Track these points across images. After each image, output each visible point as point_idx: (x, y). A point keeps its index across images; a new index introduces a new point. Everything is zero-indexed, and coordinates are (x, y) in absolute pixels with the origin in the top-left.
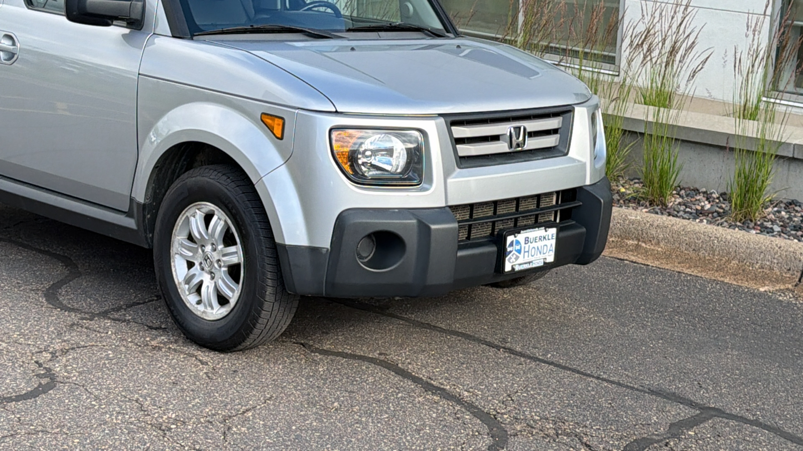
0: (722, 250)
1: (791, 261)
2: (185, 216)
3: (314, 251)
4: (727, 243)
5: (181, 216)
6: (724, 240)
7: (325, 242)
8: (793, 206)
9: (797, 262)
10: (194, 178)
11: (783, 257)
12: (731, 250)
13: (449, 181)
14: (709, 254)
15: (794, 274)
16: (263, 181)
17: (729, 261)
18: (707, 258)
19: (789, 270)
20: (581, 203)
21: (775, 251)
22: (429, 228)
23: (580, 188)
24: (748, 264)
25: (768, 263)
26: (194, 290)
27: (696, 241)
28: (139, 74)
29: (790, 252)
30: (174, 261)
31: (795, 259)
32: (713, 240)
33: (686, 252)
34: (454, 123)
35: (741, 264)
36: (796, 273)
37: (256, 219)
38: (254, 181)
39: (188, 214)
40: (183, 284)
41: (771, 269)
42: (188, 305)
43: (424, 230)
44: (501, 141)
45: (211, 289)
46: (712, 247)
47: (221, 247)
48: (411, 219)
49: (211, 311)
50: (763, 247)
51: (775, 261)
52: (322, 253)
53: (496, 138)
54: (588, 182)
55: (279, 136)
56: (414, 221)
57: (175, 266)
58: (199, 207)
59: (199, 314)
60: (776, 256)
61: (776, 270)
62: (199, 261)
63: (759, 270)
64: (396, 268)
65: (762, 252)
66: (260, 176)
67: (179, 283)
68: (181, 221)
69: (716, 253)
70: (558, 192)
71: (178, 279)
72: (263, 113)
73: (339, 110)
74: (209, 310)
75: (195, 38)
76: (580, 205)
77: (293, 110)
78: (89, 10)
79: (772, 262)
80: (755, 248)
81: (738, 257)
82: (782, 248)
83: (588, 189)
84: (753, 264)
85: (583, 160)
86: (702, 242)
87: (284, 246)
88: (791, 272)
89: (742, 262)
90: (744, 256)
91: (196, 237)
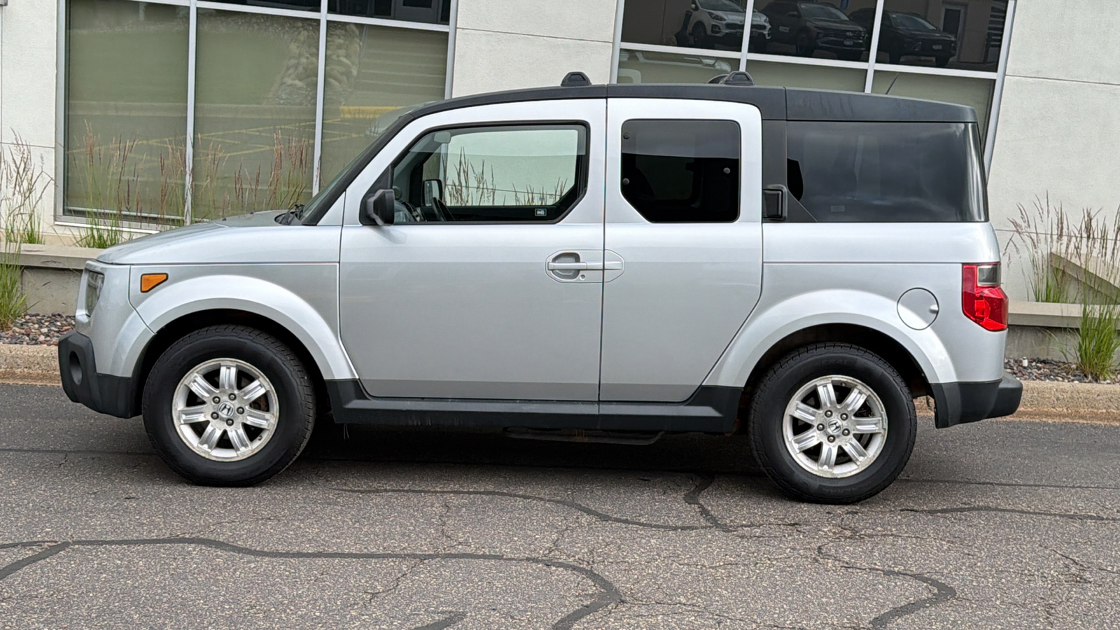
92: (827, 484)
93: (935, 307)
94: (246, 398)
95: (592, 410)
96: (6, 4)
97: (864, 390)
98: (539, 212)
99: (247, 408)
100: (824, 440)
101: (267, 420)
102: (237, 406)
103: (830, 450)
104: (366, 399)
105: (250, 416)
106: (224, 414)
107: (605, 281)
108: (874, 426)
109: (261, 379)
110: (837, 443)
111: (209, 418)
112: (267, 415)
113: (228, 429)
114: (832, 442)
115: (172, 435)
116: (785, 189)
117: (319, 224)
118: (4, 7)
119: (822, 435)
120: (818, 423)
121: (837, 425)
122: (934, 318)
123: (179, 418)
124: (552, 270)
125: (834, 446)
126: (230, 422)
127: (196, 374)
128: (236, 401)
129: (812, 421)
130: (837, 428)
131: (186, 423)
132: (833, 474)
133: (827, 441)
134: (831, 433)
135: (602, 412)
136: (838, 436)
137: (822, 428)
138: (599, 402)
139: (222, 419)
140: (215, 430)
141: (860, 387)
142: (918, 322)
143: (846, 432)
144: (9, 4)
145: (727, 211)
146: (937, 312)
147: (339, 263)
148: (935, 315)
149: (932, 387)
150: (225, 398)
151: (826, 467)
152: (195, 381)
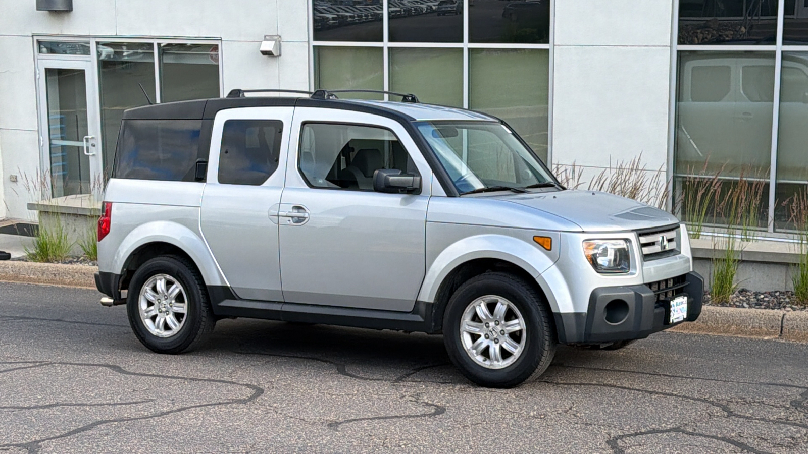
0: (723, 320)
1: (773, 321)
2: (472, 306)
3: (577, 315)
4: (726, 315)
5: (469, 306)
6: (723, 313)
7: (584, 309)
8: (744, 292)
9: (777, 321)
10: (481, 281)
11: (767, 319)
12: (729, 319)
13: (644, 268)
14: (714, 324)
15: (776, 329)
16: (542, 276)
17: (729, 326)
18: (714, 326)
19: (773, 327)
20: (689, 283)
21: (760, 316)
22: (642, 296)
23: (688, 274)
24: (743, 326)
25: (757, 324)
26: (479, 353)
27: (704, 316)
28: (426, 221)
29: (771, 316)
30: (463, 336)
31: (775, 320)
32: (715, 315)
33: (698, 324)
34: (640, 235)
35: (738, 327)
36: (777, 328)
37: (535, 301)
38: (535, 277)
39: (475, 305)
40: (471, 349)
41: (760, 328)
42: (477, 362)
43: (638, 297)
44: (656, 246)
45: (498, 350)
46: (716, 319)
47: (503, 322)
48: (630, 292)
49: (498, 363)
50: (752, 315)
51: (762, 322)
52: (582, 316)
53: (653, 244)
54: (691, 270)
55: (549, 248)
56: (633, 293)
57: (463, 339)
58: (484, 299)
59: (487, 367)
60: (762, 320)
61: (763, 328)
62: (485, 333)
63: (752, 330)
64: (624, 322)
65: (751, 318)
66: (539, 273)
67: (468, 350)
68: (469, 310)
69: (720, 322)
70: (673, 278)
71: (467, 348)
72: (534, 236)
73: (585, 230)
74: (496, 363)
75: (461, 196)
76: (689, 284)
77: (558, 233)
78: (392, 184)
79: (759, 323)
80: (746, 316)
81: (735, 323)
82: (765, 314)
83: (691, 273)
84: (747, 326)
85: (688, 256)
86: (708, 316)
87: (559, 314)
89: (739, 326)
90: (739, 322)
91: (482, 318)
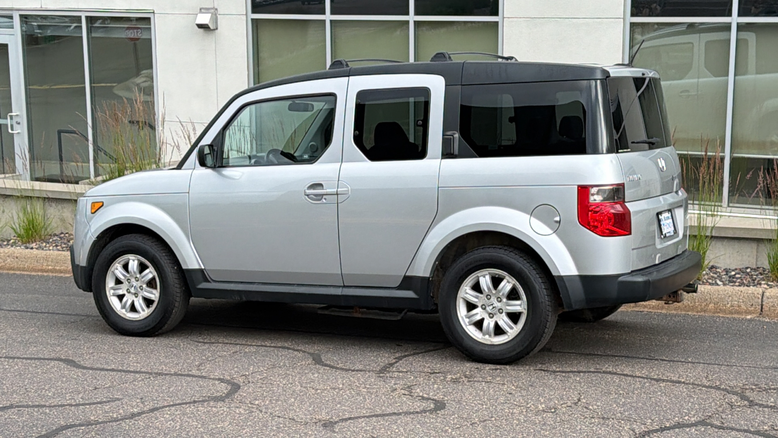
0: (701, 298)
1: (752, 299)
4: (703, 293)
8: (715, 269)
9: (757, 299)
11: (746, 297)
12: (707, 298)
14: (691, 302)
17: (707, 305)
18: (692, 305)
19: (752, 305)
21: (739, 294)
24: (721, 305)
25: (736, 303)
29: (750, 293)
31: (755, 297)
35: (716, 306)
36: (757, 307)
41: (739, 306)
50: (728, 292)
51: (741, 301)
60: (741, 297)
61: (743, 306)
63: (731, 308)
65: (730, 296)
69: (697, 301)
79: (738, 302)
80: (723, 294)
81: (713, 301)
82: (742, 292)
84: (725, 305)
88: (754, 306)
89: (717, 304)
90: (717, 301)
92: (487, 349)
93: (557, 219)
94: (143, 280)
95: (338, 292)
96: (217, 29)
97: (510, 280)
98: (305, 157)
99: (144, 286)
100: (486, 316)
101: (155, 294)
102: (139, 285)
103: (489, 324)
104: (209, 282)
105: (145, 291)
106: (132, 290)
107: (339, 202)
108: (519, 307)
109: (150, 268)
110: (495, 319)
111: (125, 292)
112: (154, 291)
113: (136, 300)
114: (492, 318)
115: (105, 303)
116: (457, 135)
117: (183, 168)
118: (216, 31)
119: (484, 313)
120: (481, 304)
121: (494, 306)
122: (557, 227)
123: (109, 292)
124: (308, 195)
125: (492, 321)
126: (136, 295)
127: (117, 265)
128: (139, 282)
129: (476, 302)
130: (494, 308)
131: (114, 295)
132: (492, 342)
133: (488, 317)
134: (490, 311)
135: (344, 293)
136: (495, 314)
137: (484, 308)
138: (344, 286)
139: (132, 293)
140: (128, 299)
141: (507, 278)
142: (546, 230)
143: (500, 311)
144: (219, 28)
145: (418, 152)
146: (559, 222)
147: (189, 193)
148: (558, 225)
149: (556, 278)
150: (133, 280)
151: (487, 337)
152: (117, 269)
